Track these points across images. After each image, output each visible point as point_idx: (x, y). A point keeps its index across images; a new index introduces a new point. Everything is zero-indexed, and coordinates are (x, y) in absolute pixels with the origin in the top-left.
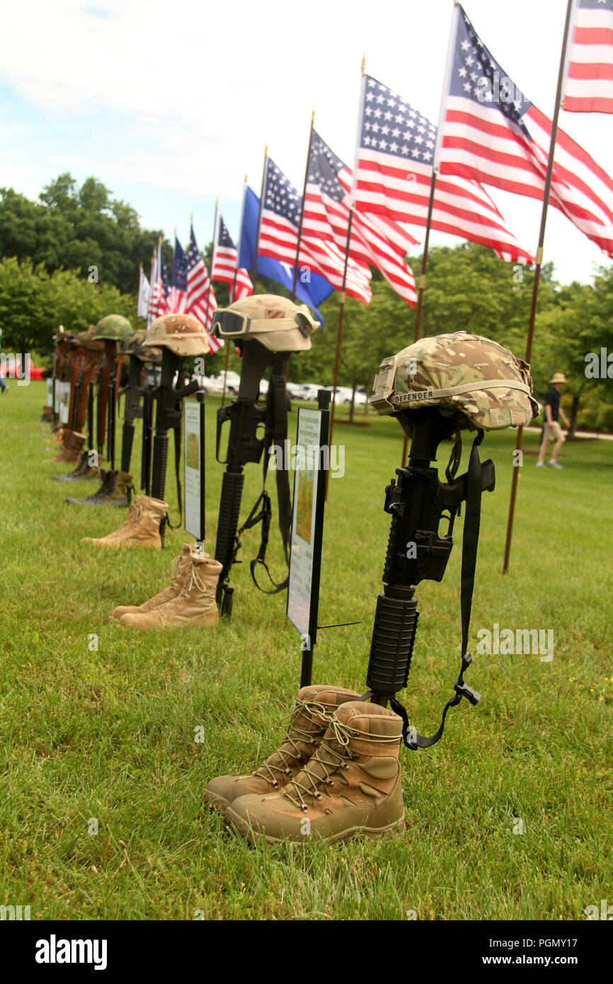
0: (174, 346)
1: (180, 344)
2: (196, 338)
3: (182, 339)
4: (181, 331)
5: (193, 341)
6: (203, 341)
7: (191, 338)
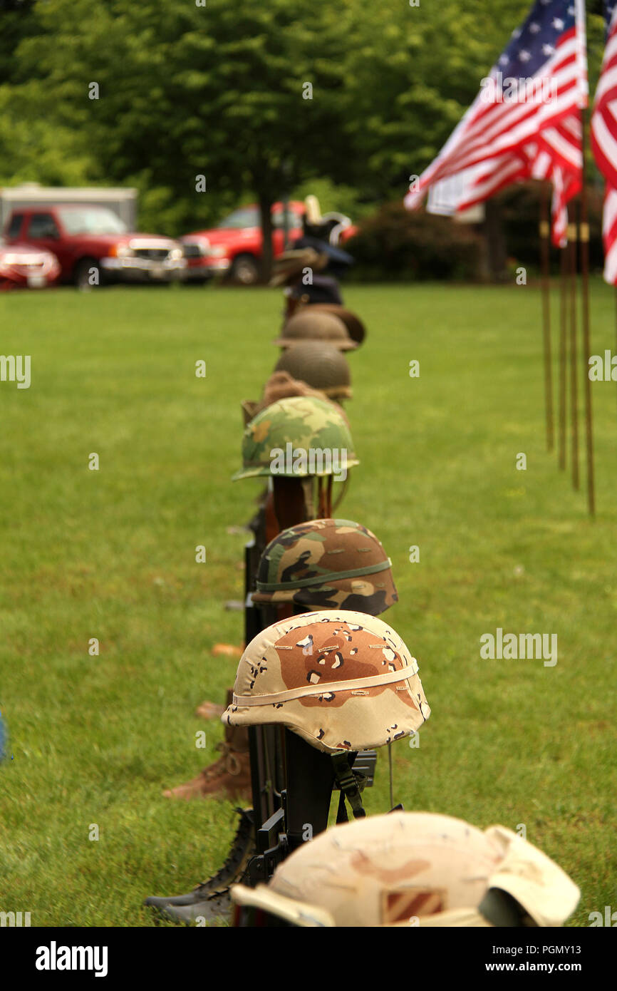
0: (308, 724)
1: (327, 716)
2: (376, 690)
3: (333, 700)
4: (327, 676)
5: (368, 701)
6: (404, 695)
7: (361, 693)
